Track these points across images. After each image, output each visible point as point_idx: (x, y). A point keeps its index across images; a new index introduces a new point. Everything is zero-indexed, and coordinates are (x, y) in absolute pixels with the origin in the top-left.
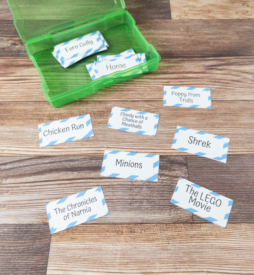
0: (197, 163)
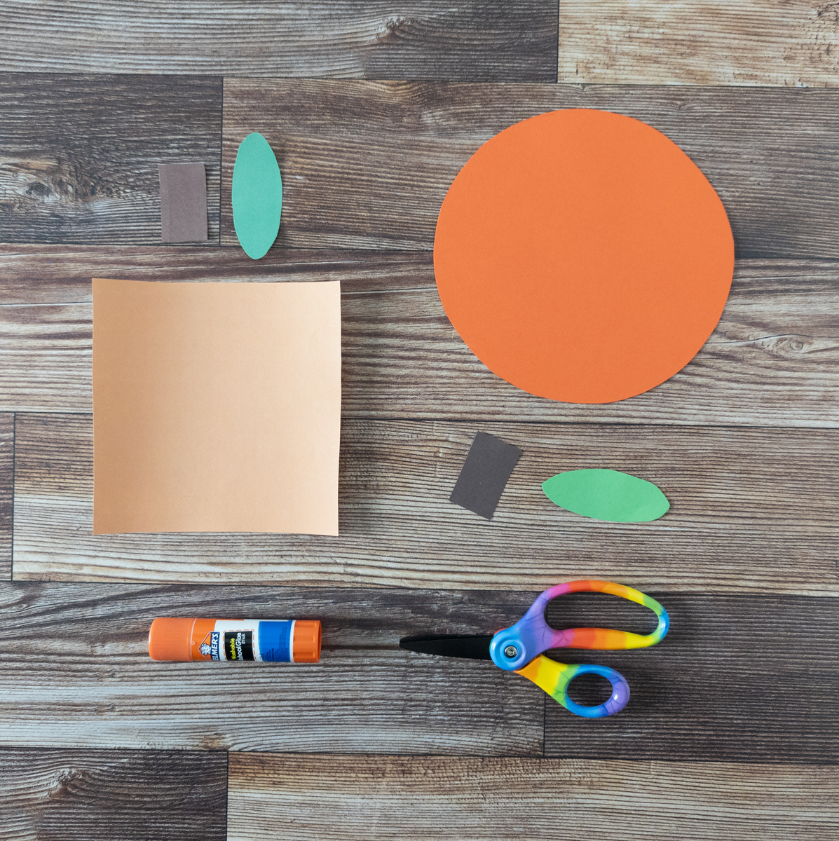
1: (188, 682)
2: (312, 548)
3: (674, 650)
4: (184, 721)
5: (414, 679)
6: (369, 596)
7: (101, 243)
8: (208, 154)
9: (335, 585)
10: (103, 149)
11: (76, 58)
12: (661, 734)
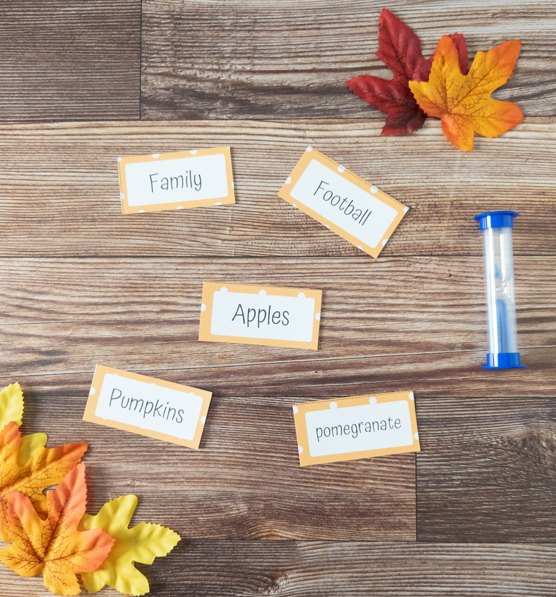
0: (120, 104)
1: (432, 39)
2: (332, 150)
3: (38, 77)
4: (434, 8)
5: (247, 48)
6: (285, 112)
7: (516, 398)
8: (427, 475)
9: (313, 121)
10: (517, 478)
11: (543, 557)
12: (49, 11)
